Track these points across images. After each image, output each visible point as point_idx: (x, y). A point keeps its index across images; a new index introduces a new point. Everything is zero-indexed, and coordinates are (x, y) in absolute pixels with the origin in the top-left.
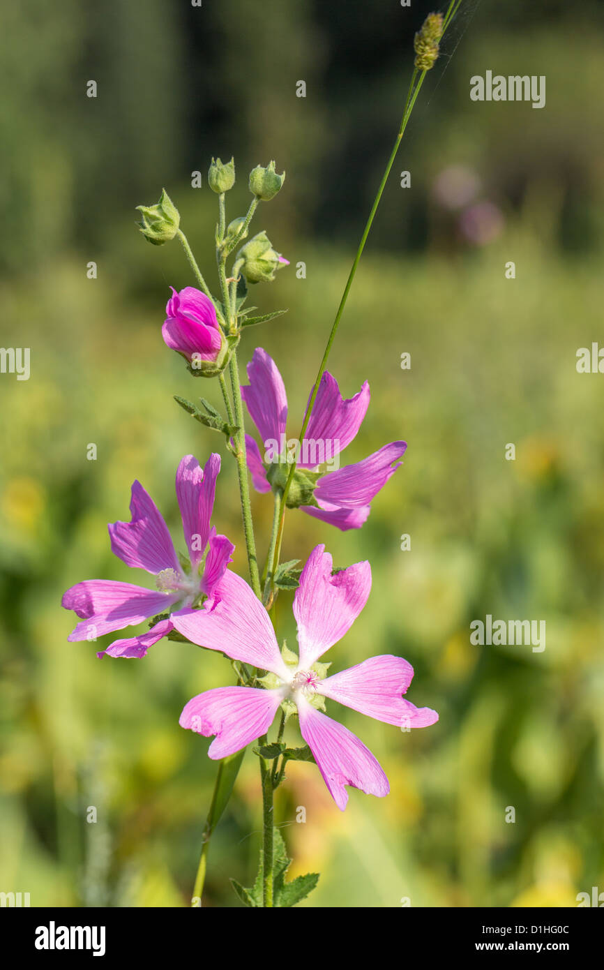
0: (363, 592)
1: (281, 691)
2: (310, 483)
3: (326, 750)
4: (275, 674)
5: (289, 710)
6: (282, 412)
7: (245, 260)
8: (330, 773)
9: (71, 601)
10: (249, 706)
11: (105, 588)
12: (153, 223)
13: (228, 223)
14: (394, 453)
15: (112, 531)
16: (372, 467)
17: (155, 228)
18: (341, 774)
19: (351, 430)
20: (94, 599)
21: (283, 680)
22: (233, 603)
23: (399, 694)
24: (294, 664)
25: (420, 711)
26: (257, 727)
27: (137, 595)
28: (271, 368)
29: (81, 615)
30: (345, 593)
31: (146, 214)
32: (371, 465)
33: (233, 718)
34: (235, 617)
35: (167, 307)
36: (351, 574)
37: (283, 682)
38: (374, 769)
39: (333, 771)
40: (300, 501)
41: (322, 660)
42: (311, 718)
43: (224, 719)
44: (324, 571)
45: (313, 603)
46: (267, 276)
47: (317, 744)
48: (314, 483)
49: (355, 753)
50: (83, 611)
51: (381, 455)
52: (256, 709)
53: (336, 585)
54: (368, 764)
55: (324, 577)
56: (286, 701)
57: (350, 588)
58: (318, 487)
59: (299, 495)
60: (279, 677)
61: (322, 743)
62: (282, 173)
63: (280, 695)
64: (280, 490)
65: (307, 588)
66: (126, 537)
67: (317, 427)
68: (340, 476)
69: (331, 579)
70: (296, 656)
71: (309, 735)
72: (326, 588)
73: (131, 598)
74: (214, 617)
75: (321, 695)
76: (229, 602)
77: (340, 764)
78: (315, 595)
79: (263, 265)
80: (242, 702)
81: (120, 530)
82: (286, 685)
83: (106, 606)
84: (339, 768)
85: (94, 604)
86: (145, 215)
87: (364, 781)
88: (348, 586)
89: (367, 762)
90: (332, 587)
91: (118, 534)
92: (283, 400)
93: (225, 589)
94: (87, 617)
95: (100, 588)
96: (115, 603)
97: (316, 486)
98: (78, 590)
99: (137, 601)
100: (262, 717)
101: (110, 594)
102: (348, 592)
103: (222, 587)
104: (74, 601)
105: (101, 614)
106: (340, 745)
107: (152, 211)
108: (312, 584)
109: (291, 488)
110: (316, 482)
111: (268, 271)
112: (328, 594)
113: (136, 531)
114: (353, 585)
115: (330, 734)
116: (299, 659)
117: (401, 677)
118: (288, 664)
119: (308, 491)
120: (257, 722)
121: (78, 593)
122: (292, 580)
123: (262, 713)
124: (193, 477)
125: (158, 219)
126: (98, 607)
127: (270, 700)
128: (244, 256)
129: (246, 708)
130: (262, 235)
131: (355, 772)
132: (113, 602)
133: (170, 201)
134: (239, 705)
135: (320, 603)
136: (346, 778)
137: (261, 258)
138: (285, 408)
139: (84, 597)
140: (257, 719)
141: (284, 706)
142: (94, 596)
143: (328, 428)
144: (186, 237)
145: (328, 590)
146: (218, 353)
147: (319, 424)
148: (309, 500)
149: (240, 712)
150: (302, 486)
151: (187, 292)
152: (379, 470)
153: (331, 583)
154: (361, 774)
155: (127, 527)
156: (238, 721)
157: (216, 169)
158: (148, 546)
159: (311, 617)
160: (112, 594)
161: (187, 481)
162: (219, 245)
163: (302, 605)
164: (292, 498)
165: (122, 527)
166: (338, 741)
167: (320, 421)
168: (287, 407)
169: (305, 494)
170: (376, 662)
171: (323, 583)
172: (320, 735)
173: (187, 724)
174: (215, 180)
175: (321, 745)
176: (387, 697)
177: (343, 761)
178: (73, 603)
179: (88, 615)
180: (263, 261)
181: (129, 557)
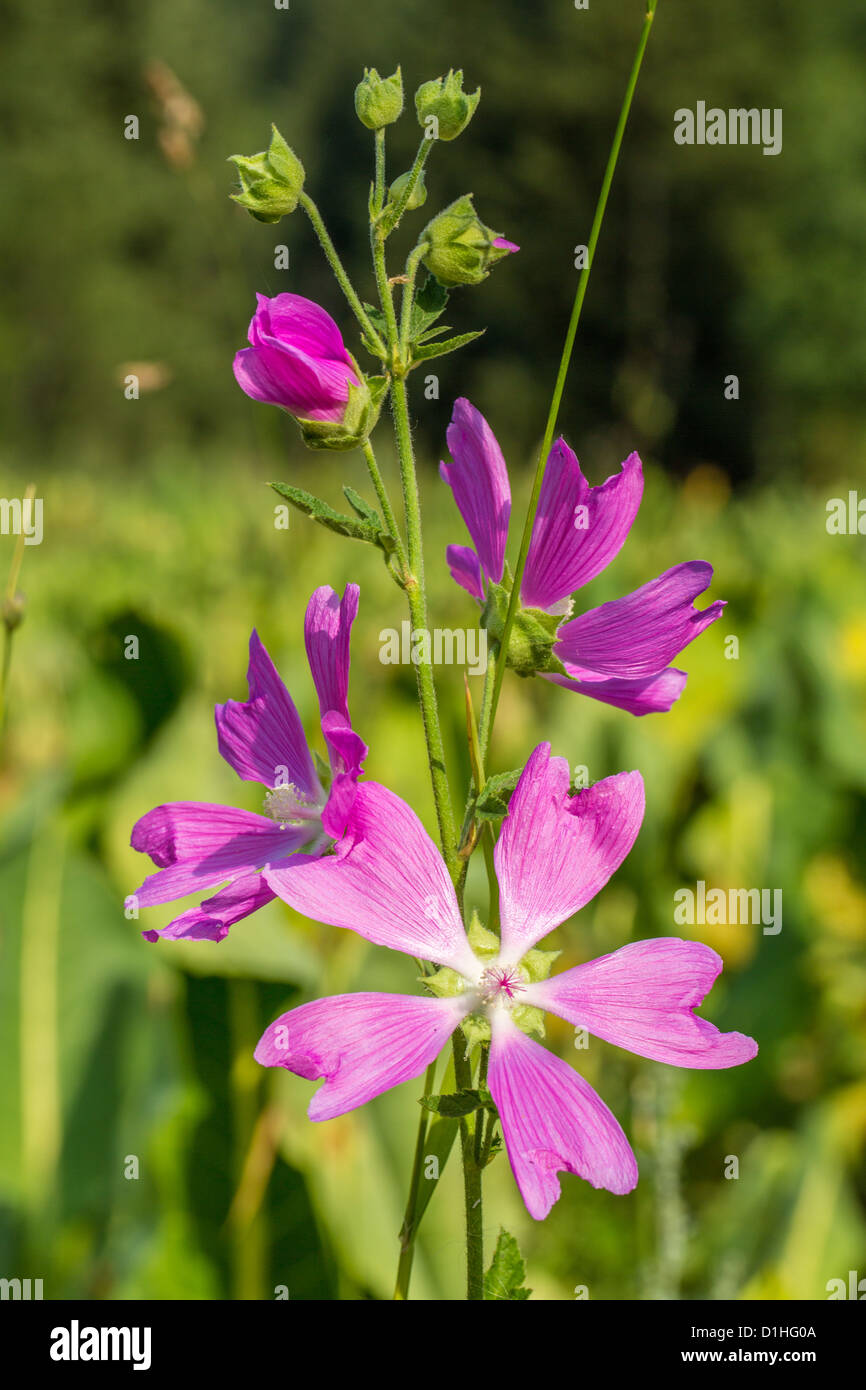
0: (627, 826)
1: (463, 1000)
2: (545, 633)
3: (530, 1108)
4: (454, 971)
5: (475, 1034)
6: (501, 511)
7: (430, 245)
8: (526, 1150)
9: (144, 837)
10: (396, 1027)
11: (199, 816)
12: (254, 184)
13: (389, 182)
14: (692, 581)
15: (219, 717)
16: (651, 606)
17: (255, 193)
18: (552, 1151)
19: (609, 540)
20: (178, 835)
21: (469, 980)
22: (385, 845)
23: (684, 1008)
24: (491, 952)
25: (722, 1038)
26: (408, 1063)
27: (250, 829)
28: (481, 433)
29: (159, 862)
30: (593, 827)
31: (243, 168)
32: (649, 601)
33: (367, 1046)
34: (385, 871)
35: (251, 328)
36: (602, 795)
37: (470, 985)
38: (615, 1143)
39: (535, 1146)
40: (530, 665)
41: (540, 946)
42: (513, 1049)
43: (345, 1050)
44: (555, 788)
45: (529, 846)
46: (470, 272)
47: (516, 1098)
48: (551, 633)
49: (585, 1113)
50: (161, 855)
51: (666, 586)
52: (411, 1032)
53: (576, 813)
54: (605, 1133)
55: (554, 799)
56: (473, 1018)
57: (602, 818)
58: (560, 640)
59: (528, 654)
60: (463, 976)
61: (526, 1096)
62: (475, 91)
63: (461, 1008)
64: (496, 645)
65: (519, 819)
66: (239, 728)
67: (551, 536)
68: (595, 622)
69: (568, 803)
70: (497, 938)
71: (503, 1080)
72: (559, 819)
73: (240, 834)
74: (346, 870)
75: (537, 1008)
76: (377, 844)
77: (552, 1132)
78: (534, 832)
79: (460, 253)
80: (383, 1021)
81: (230, 715)
82: (475, 990)
83: (198, 847)
84: (549, 1138)
85: (177, 844)
86: (243, 171)
87: (593, 1164)
88: (598, 815)
89: (604, 1130)
90: (568, 817)
91: (226, 722)
92: (504, 490)
93: (373, 821)
94: (166, 866)
95: (190, 816)
96: (214, 842)
97: (555, 638)
98: (155, 819)
99: (251, 838)
100: (421, 1045)
101: (205, 827)
102: (599, 826)
103: (368, 817)
104: (147, 837)
105: (185, 862)
106: (558, 1099)
107: (254, 164)
108: (528, 812)
109: (512, 642)
110: (556, 632)
111: (472, 263)
112: (561, 829)
113: (253, 717)
114: (607, 813)
115: (543, 1079)
116: (500, 944)
117: (693, 976)
118: (480, 953)
119: (543, 648)
120: (410, 1055)
121: (155, 823)
122: (499, 803)
123: (420, 1040)
124: (329, 625)
125: (262, 178)
126: (183, 848)
127: (439, 1016)
128: (429, 239)
129: (390, 1030)
130: (465, 202)
131: (578, 1149)
132: (209, 840)
133: (285, 144)
134: (378, 1025)
135: (546, 845)
136: (561, 1157)
137: (456, 241)
138: (506, 503)
139: (164, 830)
140: (410, 1050)
141: (466, 1028)
142: (179, 829)
143: (568, 537)
144: (319, 208)
145: (561, 823)
146: (345, 408)
147: (554, 530)
148: (547, 663)
149: (377, 1037)
150: (532, 638)
151: (281, 302)
152: (669, 612)
153: (569, 810)
154: (589, 1151)
155: (241, 711)
156: (373, 1053)
157: (368, 88)
158: (270, 744)
159: (525, 869)
160: (211, 825)
161: (320, 631)
162: (373, 219)
163: (509, 849)
164: (516, 659)
165: (234, 711)
166: (556, 1089)
167: (557, 525)
168: (510, 503)
169: (539, 654)
170: (644, 950)
171: (551, 809)
172: (524, 1081)
173: (271, 1057)
174: (363, 107)
175: (522, 1099)
176: (663, 1013)
177: (559, 1127)
178: (147, 842)
179: (167, 861)
180: (459, 245)
181: (243, 762)
